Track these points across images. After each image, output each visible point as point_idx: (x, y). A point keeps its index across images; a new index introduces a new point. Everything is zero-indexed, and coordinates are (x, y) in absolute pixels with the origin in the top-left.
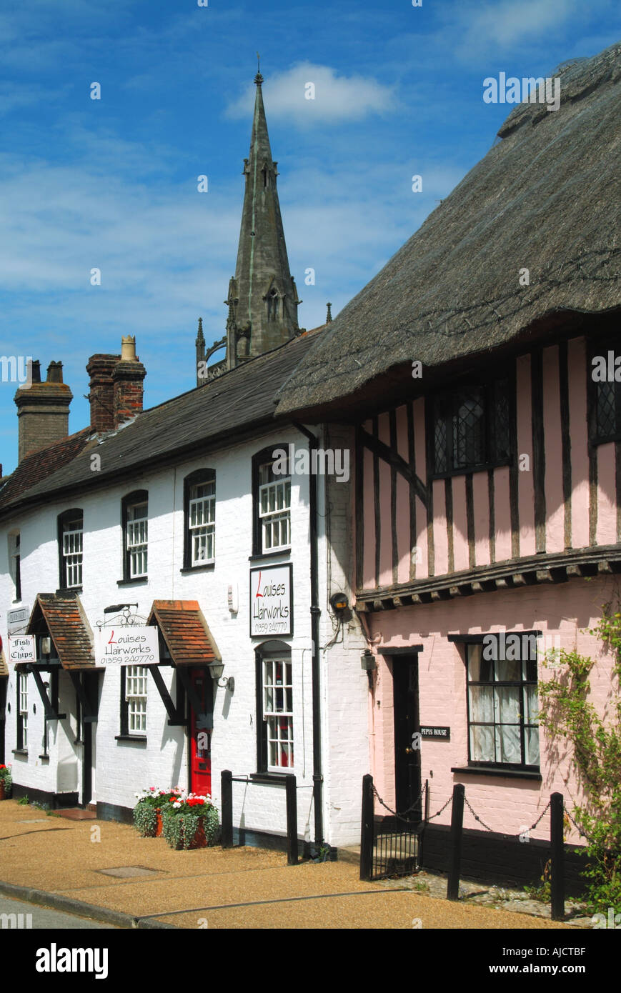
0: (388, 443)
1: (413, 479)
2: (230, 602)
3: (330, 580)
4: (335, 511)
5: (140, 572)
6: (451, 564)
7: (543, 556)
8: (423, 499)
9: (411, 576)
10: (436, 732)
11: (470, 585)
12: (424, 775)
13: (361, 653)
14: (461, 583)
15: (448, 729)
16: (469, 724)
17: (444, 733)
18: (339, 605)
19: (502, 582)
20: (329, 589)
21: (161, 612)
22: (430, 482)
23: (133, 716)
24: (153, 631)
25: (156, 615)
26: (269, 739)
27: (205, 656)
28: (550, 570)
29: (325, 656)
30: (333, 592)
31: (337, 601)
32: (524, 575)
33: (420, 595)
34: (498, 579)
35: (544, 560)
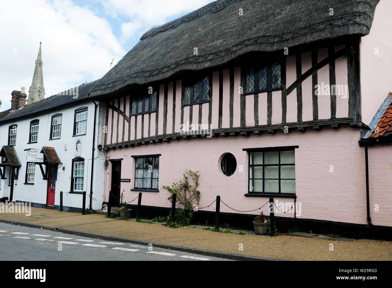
0: (117, 107)
1: (125, 116)
2: (65, 147)
3: (98, 141)
4: (100, 124)
5: (34, 141)
6: (136, 137)
7: (166, 135)
8: (127, 121)
9: (122, 141)
10: (126, 180)
11: (141, 142)
12: (121, 191)
13: (105, 161)
14: (138, 142)
15: (130, 180)
16: (135, 178)
17: (129, 180)
18: (100, 148)
19: (152, 142)
20: (98, 144)
21: (45, 150)
22: (130, 117)
23: (29, 178)
24: (42, 155)
25: (44, 150)
26: (74, 183)
27: (57, 161)
28: (167, 138)
29: (96, 161)
30: (99, 145)
31: (100, 147)
32: (158, 139)
33: (125, 145)
34: (150, 141)
35: (166, 136)
